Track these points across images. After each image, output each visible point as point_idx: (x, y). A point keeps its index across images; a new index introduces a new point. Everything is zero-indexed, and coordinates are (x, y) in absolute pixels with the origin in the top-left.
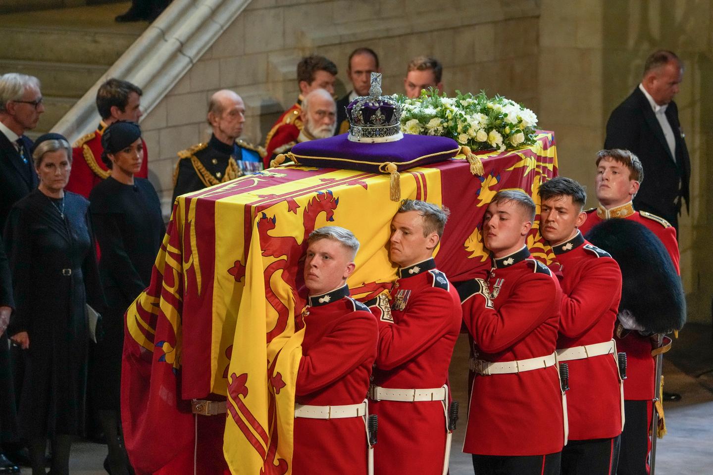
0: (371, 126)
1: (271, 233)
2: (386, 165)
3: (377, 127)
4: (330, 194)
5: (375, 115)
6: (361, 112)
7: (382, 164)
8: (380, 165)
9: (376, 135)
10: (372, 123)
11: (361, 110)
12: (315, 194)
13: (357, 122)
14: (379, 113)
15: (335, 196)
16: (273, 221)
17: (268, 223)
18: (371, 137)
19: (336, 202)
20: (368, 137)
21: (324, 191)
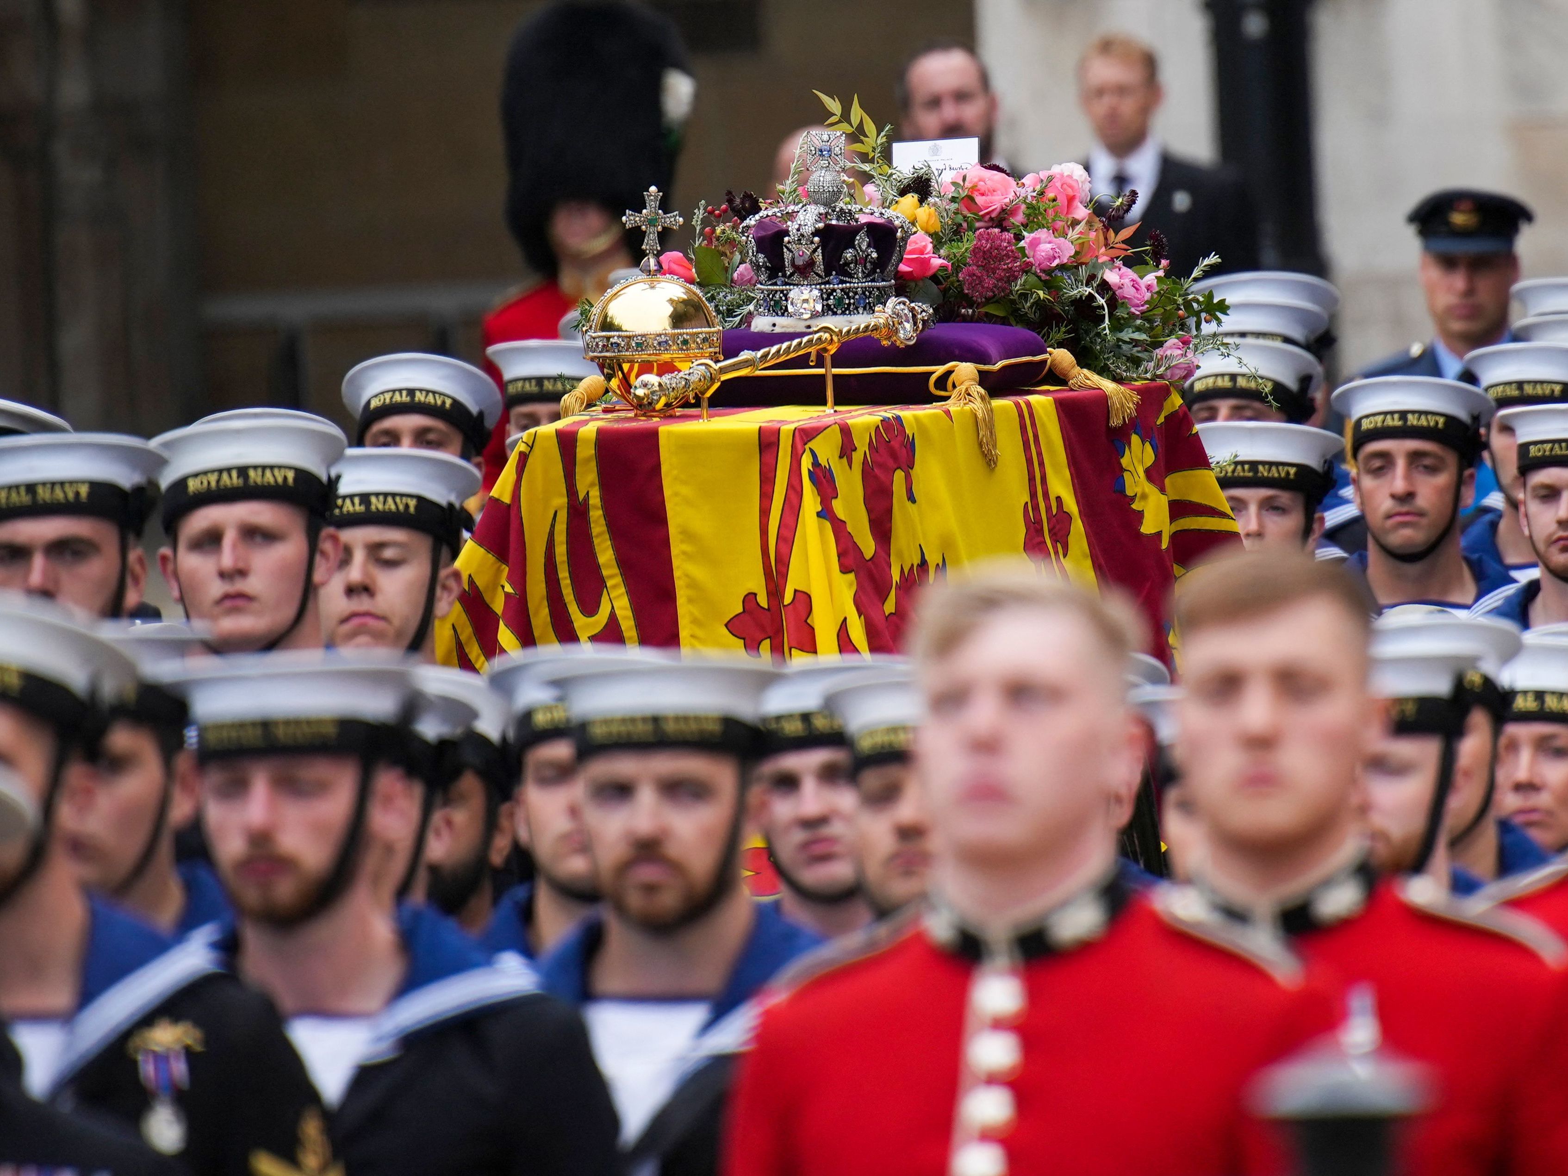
0: (842, 282)
2: (949, 373)
3: (858, 284)
4: (899, 420)
5: (854, 247)
6: (816, 239)
7: (940, 370)
8: (931, 373)
9: (857, 308)
10: (844, 272)
11: (816, 233)
13: (805, 270)
14: (862, 240)
15: (908, 432)
16: (831, 475)
18: (843, 313)
19: (913, 447)
20: (835, 314)
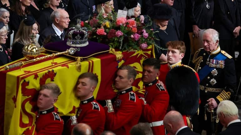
1: (27, 87)
2: (78, 58)
3: (78, 41)
4: (53, 71)
5: (77, 36)
10: (76, 39)
12: (47, 71)
15: (55, 72)
16: (28, 83)
17: (26, 84)
19: (55, 74)
21: (51, 70)
